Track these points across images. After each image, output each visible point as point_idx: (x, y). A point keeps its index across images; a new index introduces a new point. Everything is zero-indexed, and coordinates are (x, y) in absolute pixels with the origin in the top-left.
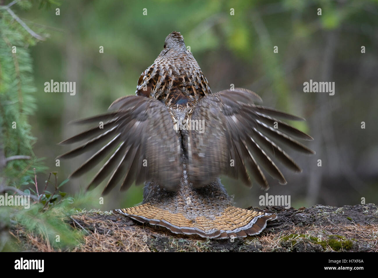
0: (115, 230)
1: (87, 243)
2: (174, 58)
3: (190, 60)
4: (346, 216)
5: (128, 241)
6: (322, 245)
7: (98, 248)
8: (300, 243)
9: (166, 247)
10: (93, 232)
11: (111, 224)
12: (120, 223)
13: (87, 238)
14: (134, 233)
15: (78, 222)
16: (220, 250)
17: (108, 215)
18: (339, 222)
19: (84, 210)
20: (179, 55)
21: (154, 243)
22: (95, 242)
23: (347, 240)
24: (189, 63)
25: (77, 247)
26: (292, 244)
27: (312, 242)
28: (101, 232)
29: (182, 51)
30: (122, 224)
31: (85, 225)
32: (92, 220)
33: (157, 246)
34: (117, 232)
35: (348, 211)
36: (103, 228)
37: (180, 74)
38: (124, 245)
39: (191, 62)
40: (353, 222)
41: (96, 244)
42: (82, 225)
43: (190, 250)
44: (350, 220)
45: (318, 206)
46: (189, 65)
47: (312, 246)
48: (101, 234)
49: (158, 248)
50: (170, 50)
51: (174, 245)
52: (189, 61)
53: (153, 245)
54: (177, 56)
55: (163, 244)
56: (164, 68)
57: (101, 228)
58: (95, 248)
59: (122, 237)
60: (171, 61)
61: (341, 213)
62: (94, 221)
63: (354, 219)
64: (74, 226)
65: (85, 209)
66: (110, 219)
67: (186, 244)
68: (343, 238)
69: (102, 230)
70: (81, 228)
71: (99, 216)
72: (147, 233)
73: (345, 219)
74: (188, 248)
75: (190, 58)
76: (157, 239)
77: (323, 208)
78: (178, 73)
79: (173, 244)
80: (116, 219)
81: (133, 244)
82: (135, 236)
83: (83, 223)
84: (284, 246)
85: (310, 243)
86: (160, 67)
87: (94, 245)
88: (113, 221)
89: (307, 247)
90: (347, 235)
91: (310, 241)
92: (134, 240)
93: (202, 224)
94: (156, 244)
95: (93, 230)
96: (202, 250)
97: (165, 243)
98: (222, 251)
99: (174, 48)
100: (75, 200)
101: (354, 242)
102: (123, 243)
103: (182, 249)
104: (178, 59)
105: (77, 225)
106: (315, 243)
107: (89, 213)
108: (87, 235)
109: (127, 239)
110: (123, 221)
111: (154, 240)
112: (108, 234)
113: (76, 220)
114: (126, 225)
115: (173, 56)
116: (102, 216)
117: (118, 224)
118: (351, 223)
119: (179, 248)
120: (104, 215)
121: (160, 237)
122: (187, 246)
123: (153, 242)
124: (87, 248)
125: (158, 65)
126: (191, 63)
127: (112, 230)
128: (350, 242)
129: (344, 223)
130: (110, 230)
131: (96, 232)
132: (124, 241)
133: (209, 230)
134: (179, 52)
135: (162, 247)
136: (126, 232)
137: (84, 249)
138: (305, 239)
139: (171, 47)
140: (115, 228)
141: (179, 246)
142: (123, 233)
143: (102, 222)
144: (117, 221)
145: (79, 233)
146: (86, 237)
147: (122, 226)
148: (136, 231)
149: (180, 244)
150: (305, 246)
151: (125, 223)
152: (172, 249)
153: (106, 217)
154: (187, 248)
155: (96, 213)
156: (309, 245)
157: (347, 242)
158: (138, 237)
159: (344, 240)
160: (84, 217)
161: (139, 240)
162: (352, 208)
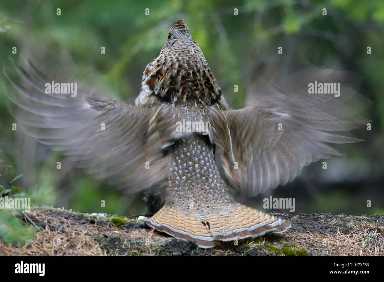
0: (67, 228)
1: (38, 239)
2: (182, 50)
3: (198, 52)
4: (301, 224)
5: (79, 239)
6: (275, 253)
7: (49, 244)
8: (253, 249)
9: (118, 247)
10: (44, 228)
11: (63, 221)
12: (72, 221)
13: (39, 235)
14: (86, 232)
15: (30, 218)
16: (173, 253)
17: (60, 212)
18: (294, 230)
19: (36, 206)
20: (187, 47)
21: (105, 243)
22: (46, 238)
23: (301, 249)
24: (196, 55)
25: (28, 242)
26: (245, 250)
27: (266, 249)
28: (52, 229)
29: (189, 43)
30: (74, 221)
31: (37, 221)
32: (44, 216)
33: (109, 245)
34: (69, 229)
35: (303, 219)
36: (55, 225)
37: (188, 68)
38: (76, 243)
39: (198, 54)
40: (308, 231)
41: (46, 240)
42: (33, 221)
43: (142, 251)
44: (306, 229)
45: (273, 213)
46: (197, 58)
47: (266, 253)
48: (52, 230)
49: (109, 248)
50: (177, 41)
51: (125, 246)
52: (197, 54)
53: (105, 245)
54: (185, 48)
55: (114, 244)
56: (172, 60)
57: (53, 224)
58: (45, 244)
59: (73, 234)
60: (179, 53)
61: (297, 221)
62: (46, 218)
63: (309, 228)
64: (25, 222)
65: (38, 205)
66: (63, 216)
67: (138, 245)
68: (298, 247)
69: (53, 227)
70: (33, 224)
71: (51, 212)
72: (99, 232)
73: (300, 227)
74: (140, 249)
75: (198, 50)
76: (108, 238)
77: (278, 215)
78: (186, 67)
79: (125, 244)
80: (68, 216)
81: (84, 242)
82: (87, 234)
83: (35, 219)
84: (238, 252)
85: (264, 250)
86: (167, 58)
87: (44, 242)
88: (65, 218)
89: (261, 253)
90: (301, 243)
91: (264, 247)
92: (85, 238)
93: (216, 224)
94: (108, 243)
95: (45, 226)
96: (154, 251)
97: (117, 243)
98: (174, 254)
99: (181, 38)
100: (28, 196)
101: (308, 251)
102: (75, 241)
103: (134, 250)
104: (185, 52)
105: (28, 221)
106: (269, 250)
107: (41, 209)
108: (38, 231)
109: (78, 237)
110: (76, 219)
111: (106, 240)
112: (60, 231)
113: (28, 216)
114: (78, 222)
115: (181, 48)
116: (54, 213)
117: (70, 221)
118: (306, 231)
119: (130, 248)
120: (56, 212)
121: (112, 237)
122: (139, 247)
123: (105, 241)
124: (37, 244)
125: (165, 57)
126: (198, 56)
127: (63, 228)
128: (304, 251)
129: (299, 232)
130: (61, 227)
131: (48, 228)
132: (76, 239)
133: (225, 231)
134: (187, 43)
135: (114, 247)
136: (78, 230)
137: (35, 245)
138: (259, 246)
139: (178, 38)
140: (67, 225)
141: (131, 246)
142: (74, 230)
143: (55, 219)
144: (69, 218)
145: (30, 229)
146: (37, 233)
147: (74, 224)
148: (88, 229)
149: (132, 245)
150: (258, 252)
151: (77, 221)
152: (124, 249)
153: (58, 214)
154: (138, 249)
155: (48, 209)
156: (262, 252)
157: (301, 251)
158: (90, 235)
159: (298, 249)
160: (36, 213)
161: (91, 239)
162: (308, 217)
